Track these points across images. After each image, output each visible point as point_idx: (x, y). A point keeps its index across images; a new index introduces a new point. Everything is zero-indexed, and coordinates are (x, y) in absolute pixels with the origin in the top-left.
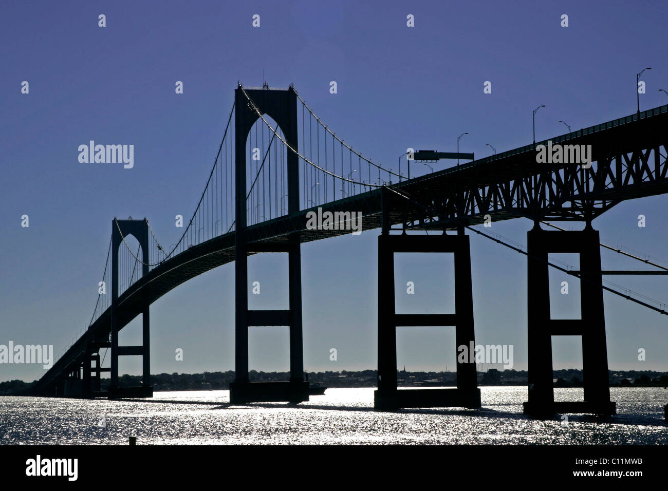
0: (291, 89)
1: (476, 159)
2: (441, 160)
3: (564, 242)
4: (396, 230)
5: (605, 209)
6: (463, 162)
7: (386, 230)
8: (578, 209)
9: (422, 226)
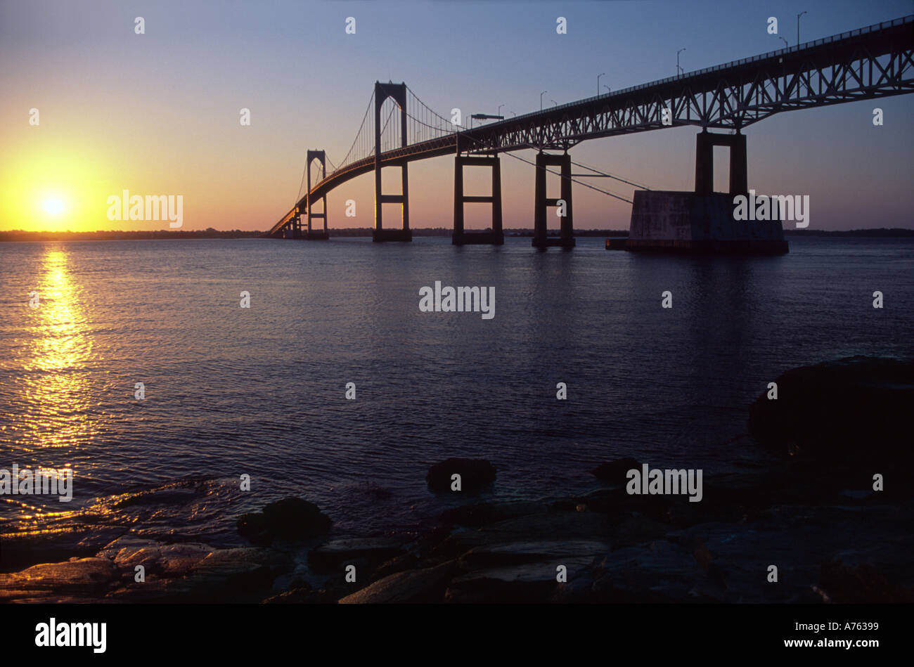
0: (403, 83)
1: (505, 119)
2: (488, 119)
3: (554, 160)
4: (464, 154)
5: (575, 144)
6: (497, 120)
7: (459, 154)
8: (561, 144)
9: (478, 153)
